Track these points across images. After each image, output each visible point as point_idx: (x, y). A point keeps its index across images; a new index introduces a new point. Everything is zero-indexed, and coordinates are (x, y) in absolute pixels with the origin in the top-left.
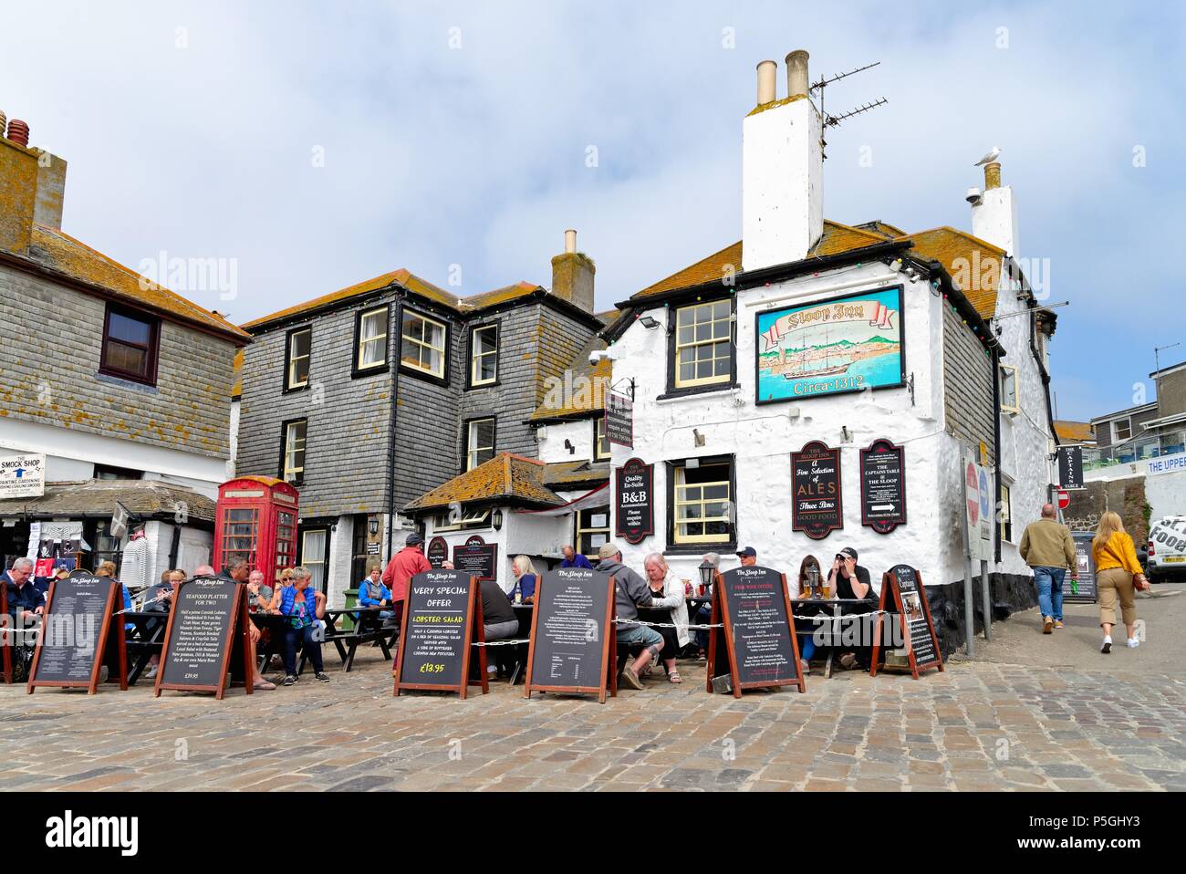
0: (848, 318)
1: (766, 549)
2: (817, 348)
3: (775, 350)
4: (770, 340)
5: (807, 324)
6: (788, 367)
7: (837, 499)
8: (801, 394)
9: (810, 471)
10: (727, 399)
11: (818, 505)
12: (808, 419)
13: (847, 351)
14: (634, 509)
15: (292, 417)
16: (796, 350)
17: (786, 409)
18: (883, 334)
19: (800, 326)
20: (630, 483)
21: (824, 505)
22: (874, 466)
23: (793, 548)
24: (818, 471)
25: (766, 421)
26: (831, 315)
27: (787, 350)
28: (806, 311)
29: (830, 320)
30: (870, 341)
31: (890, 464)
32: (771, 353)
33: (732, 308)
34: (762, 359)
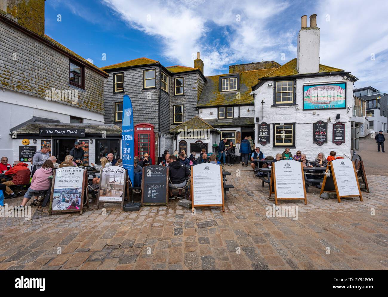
0: (331, 90)
1: (304, 147)
2: (321, 97)
3: (309, 96)
4: (307, 93)
5: (318, 90)
6: (312, 101)
8: (316, 108)
10: (294, 108)
12: (318, 115)
13: (330, 98)
15: (117, 101)
16: (315, 97)
17: (312, 112)
18: (341, 95)
19: (316, 90)
20: (263, 130)
22: (337, 128)
23: (313, 147)
25: (305, 115)
26: (326, 88)
27: (312, 97)
30: (336, 96)
31: (341, 128)
32: (307, 97)
33: (295, 83)
34: (305, 98)
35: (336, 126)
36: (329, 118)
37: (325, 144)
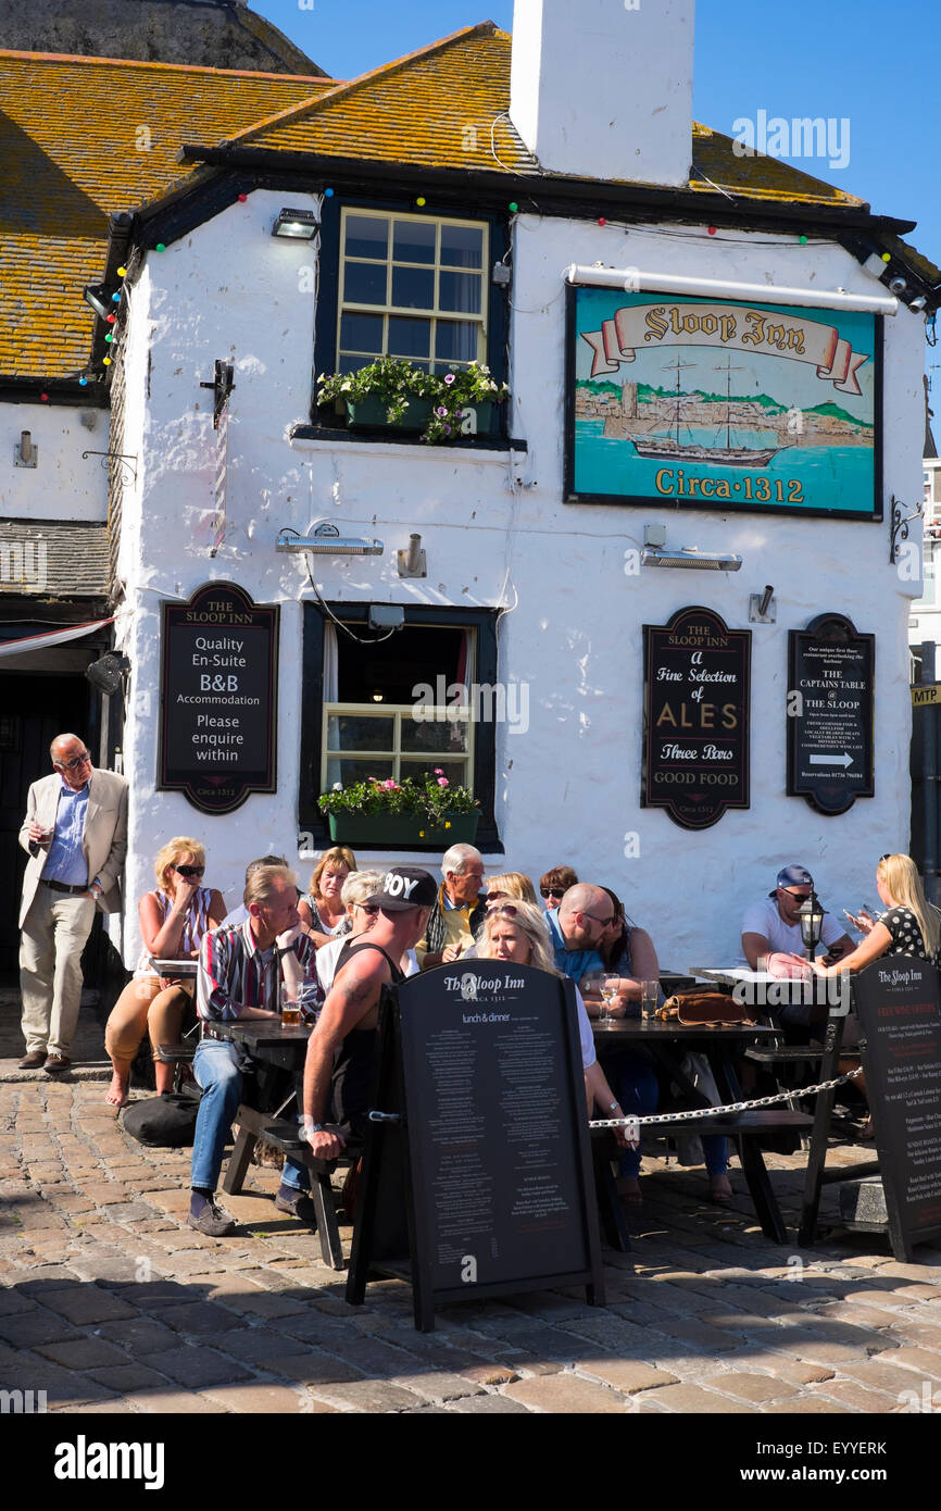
0: (773, 349)
2: (710, 399)
3: (615, 379)
4: (601, 355)
5: (685, 337)
6: (641, 426)
7: (739, 741)
9: (686, 675)
10: (489, 471)
11: (700, 753)
13: (770, 421)
14: (216, 711)
16: (660, 392)
17: (636, 522)
18: (844, 402)
19: (670, 337)
20: (209, 654)
21: (713, 753)
24: (703, 677)
25: (581, 544)
26: (740, 332)
27: (640, 387)
28: (685, 310)
29: (736, 342)
30: (815, 409)
31: (847, 668)
32: (602, 384)
33: (502, 246)
34: (582, 394)
35: (813, 653)
36: (762, 591)
37: (731, 818)
